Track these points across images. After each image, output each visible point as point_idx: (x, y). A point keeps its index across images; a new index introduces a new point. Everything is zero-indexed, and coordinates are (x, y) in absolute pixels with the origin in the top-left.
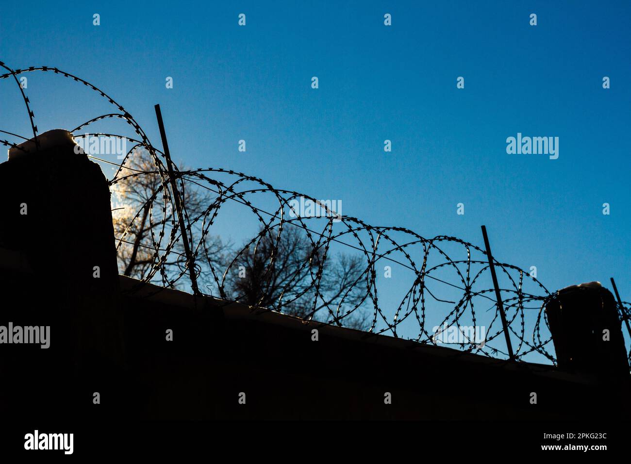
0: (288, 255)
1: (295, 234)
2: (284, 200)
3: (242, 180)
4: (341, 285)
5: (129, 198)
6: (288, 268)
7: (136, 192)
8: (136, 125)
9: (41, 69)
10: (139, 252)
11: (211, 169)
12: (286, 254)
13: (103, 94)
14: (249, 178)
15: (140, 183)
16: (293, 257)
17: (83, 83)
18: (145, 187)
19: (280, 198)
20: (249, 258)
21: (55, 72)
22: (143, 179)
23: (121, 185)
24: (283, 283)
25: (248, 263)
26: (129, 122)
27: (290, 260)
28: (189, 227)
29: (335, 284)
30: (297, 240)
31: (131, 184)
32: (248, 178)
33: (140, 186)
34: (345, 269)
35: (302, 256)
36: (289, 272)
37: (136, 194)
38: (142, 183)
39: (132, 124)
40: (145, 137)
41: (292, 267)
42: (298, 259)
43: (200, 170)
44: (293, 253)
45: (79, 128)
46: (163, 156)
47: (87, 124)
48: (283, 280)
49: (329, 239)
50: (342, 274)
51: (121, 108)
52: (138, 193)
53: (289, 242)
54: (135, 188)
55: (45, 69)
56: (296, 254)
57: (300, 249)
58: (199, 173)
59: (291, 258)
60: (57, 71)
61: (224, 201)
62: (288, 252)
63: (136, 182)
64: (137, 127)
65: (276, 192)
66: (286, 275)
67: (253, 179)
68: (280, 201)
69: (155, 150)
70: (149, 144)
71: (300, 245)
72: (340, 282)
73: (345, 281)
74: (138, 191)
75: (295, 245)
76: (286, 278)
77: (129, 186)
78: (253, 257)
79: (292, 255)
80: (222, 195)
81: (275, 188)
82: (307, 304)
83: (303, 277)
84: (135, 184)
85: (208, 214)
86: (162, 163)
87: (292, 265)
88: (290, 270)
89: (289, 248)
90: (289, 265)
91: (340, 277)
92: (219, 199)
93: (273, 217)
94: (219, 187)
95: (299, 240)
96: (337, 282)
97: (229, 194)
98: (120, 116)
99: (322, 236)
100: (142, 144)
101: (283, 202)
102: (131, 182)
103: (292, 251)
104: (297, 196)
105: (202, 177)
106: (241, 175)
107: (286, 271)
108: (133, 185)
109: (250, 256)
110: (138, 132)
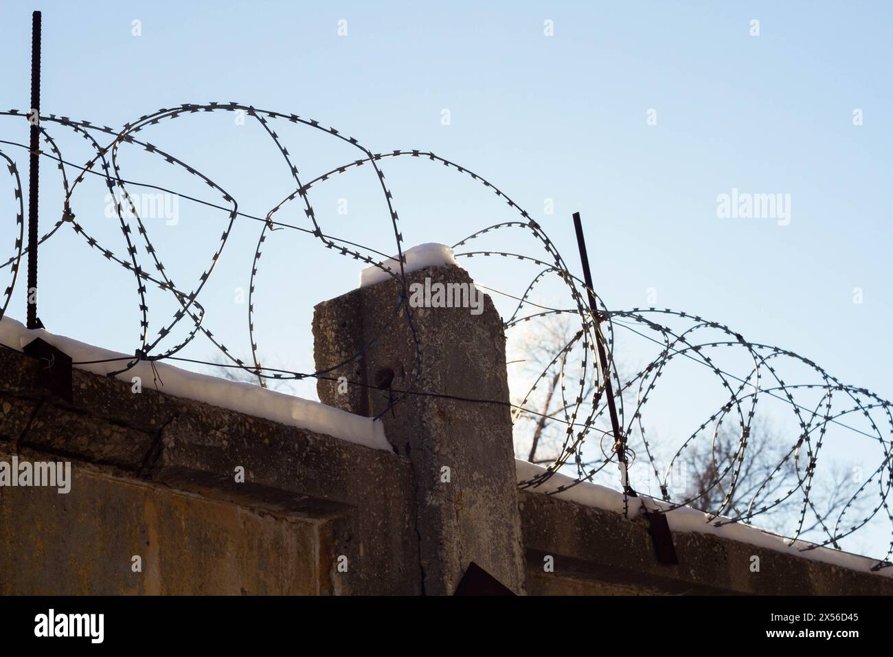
0: (754, 457)
1: (764, 427)
2: (761, 358)
3: (698, 327)
4: (829, 503)
5: (528, 370)
6: (753, 475)
7: (537, 360)
8: (545, 239)
9: (410, 153)
10: (540, 446)
11: (652, 310)
12: (751, 455)
13: (499, 193)
14: (709, 323)
15: (544, 348)
16: (761, 460)
17: (470, 175)
18: (551, 354)
19: (755, 355)
20: (696, 460)
21: (431, 158)
22: (548, 343)
23: (517, 350)
24: (746, 496)
25: (695, 467)
26: (536, 234)
27: (756, 465)
28: (619, 393)
29: (821, 502)
30: (766, 436)
31: (530, 350)
32: (707, 324)
33: (544, 352)
34: (836, 480)
35: (773, 459)
36: (754, 482)
37: (538, 363)
38: (547, 348)
39: (540, 236)
40: (558, 257)
41: (759, 474)
42: (767, 463)
43: (636, 310)
44: (761, 454)
45: (462, 243)
46: (584, 285)
47: (474, 236)
48: (746, 494)
49: (828, 418)
50: (832, 487)
51: (525, 214)
52: (540, 362)
53: (756, 439)
54: (537, 355)
55: (416, 153)
56: (766, 456)
57: (771, 448)
58: (637, 314)
59: (757, 461)
60: (432, 156)
61: (670, 357)
62: (753, 452)
63: (538, 347)
64: (547, 242)
65: (749, 346)
66: (750, 485)
67: (715, 325)
68: (755, 358)
69: (571, 277)
70: (564, 268)
71: (771, 444)
72: (828, 499)
73: (835, 498)
74: (540, 359)
75: (764, 443)
76: (750, 490)
77: (528, 352)
78: (702, 458)
79: (760, 457)
80: (668, 348)
81: (747, 340)
82: (779, 529)
83: (775, 489)
84: (538, 349)
85: (647, 377)
86: (581, 297)
87: (759, 472)
88: (755, 480)
89: (754, 447)
90: (755, 471)
91: (827, 490)
92: (664, 354)
93: (742, 383)
94: (665, 334)
95: (769, 436)
96: (824, 498)
97: (680, 346)
98: (523, 225)
99: (815, 414)
100: (554, 269)
101: (759, 361)
102: (530, 347)
103: (760, 451)
104: (778, 353)
105: (640, 319)
106: (698, 319)
107: (750, 480)
108: (534, 351)
109: (699, 457)
110: (548, 249)
